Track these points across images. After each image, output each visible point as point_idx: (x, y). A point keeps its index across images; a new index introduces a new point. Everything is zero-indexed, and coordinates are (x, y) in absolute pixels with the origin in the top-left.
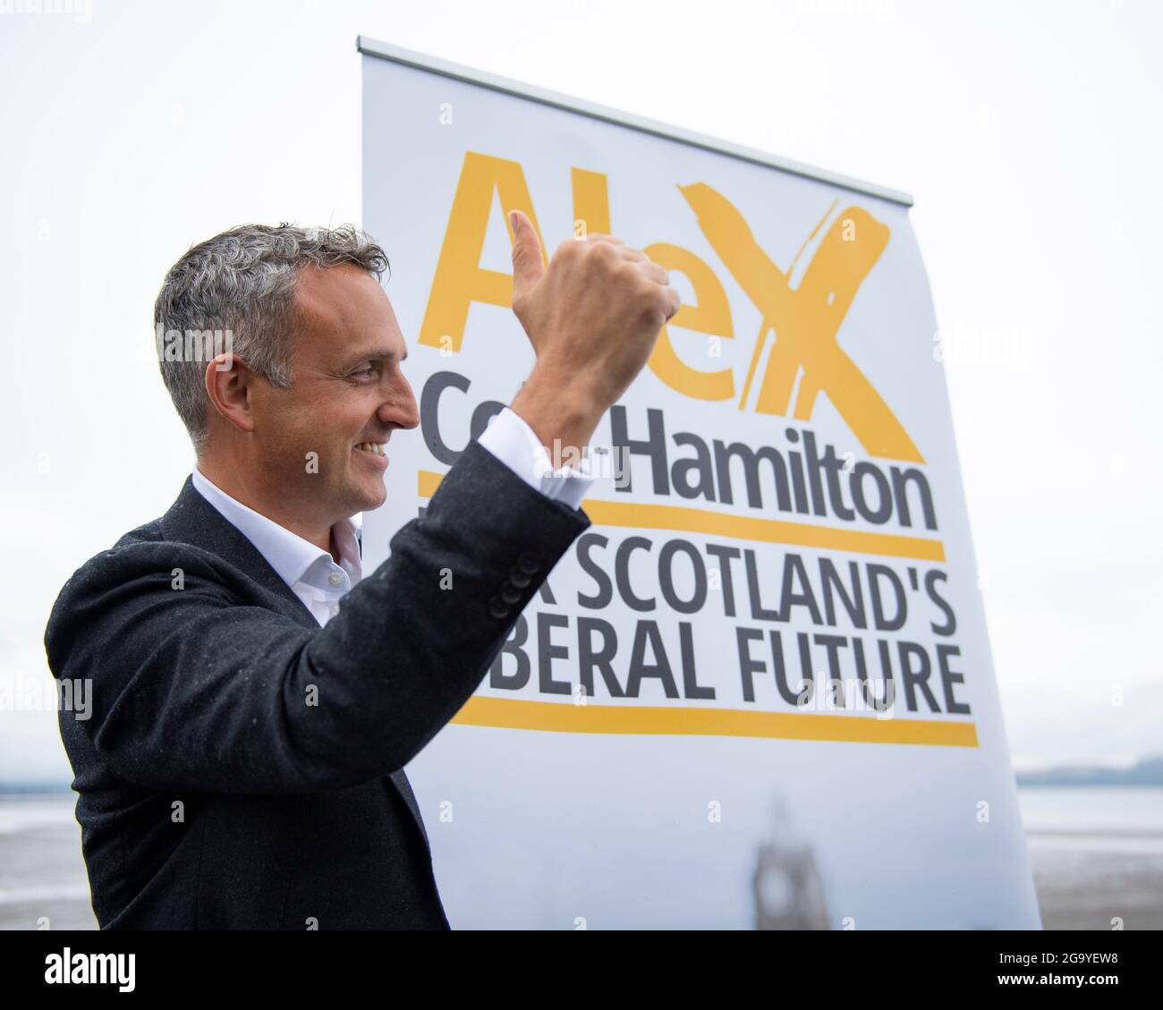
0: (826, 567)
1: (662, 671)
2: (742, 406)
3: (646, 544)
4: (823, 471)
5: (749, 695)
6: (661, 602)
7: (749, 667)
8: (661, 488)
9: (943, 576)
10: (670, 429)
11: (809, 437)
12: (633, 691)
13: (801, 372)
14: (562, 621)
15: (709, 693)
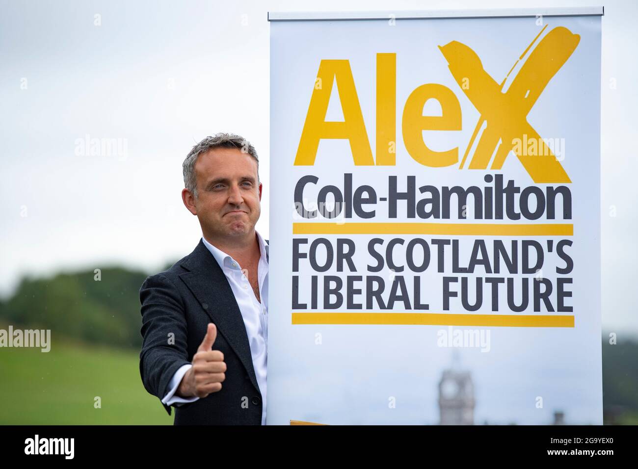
0: (498, 245)
1: (405, 298)
2: (461, 167)
3: (401, 242)
4: (504, 195)
5: (446, 307)
6: (406, 268)
7: (447, 294)
8: (411, 215)
9: (569, 243)
10: (419, 184)
11: (499, 178)
12: (390, 306)
13: (500, 142)
14: (359, 278)
15: (426, 307)
